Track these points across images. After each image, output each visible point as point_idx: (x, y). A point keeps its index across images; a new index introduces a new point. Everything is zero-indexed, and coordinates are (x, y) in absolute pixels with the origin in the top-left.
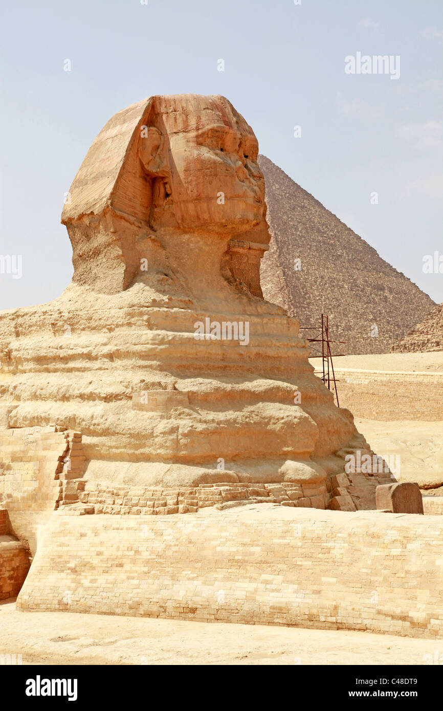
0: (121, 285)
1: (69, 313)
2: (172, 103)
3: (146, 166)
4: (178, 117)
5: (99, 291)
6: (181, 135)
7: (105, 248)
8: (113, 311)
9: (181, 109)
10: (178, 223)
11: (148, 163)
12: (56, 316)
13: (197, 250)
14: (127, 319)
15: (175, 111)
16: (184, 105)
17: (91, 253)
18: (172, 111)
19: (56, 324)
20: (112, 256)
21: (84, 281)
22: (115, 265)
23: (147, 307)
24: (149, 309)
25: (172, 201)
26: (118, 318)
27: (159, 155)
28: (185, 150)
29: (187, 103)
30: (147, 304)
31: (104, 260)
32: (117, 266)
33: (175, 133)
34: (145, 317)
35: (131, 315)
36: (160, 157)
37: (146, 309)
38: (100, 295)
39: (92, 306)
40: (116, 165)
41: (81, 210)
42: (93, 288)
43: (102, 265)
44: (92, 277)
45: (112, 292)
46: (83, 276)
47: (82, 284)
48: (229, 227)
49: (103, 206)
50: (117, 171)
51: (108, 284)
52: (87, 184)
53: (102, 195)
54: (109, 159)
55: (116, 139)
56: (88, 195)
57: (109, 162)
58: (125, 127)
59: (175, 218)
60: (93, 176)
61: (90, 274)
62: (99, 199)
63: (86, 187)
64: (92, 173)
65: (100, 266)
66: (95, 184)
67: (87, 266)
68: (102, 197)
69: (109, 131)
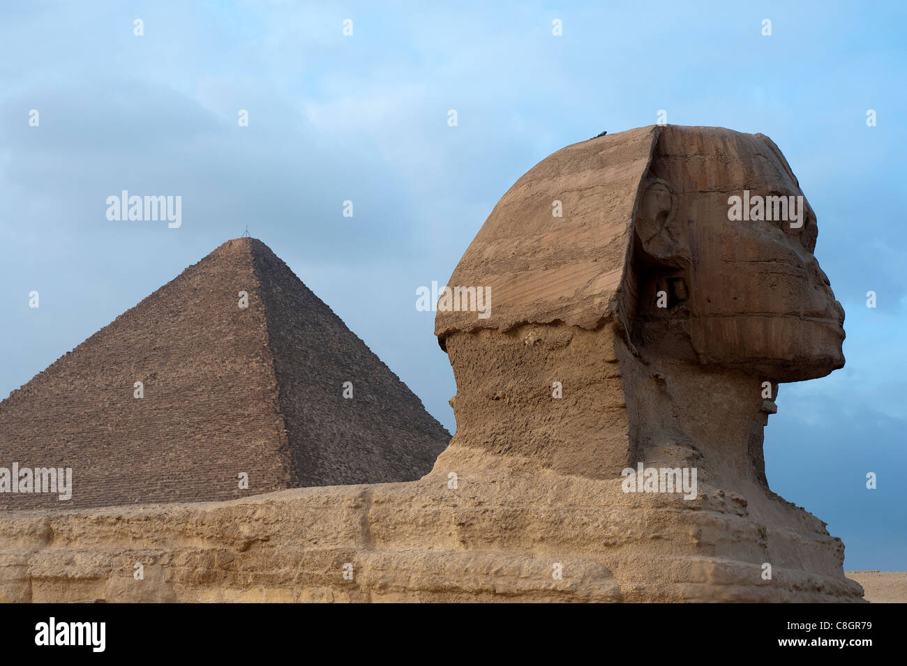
0: (625, 461)
1: (501, 505)
2: (696, 140)
3: (644, 246)
4: (708, 163)
5: (569, 470)
6: (714, 196)
7: (579, 388)
9: (714, 152)
10: (697, 354)
11: (648, 242)
12: (468, 509)
13: (726, 406)
14: (651, 530)
15: (702, 154)
16: (720, 146)
17: (530, 395)
18: (695, 155)
19: (472, 524)
20: (596, 405)
22: (601, 422)
23: (694, 509)
24: (699, 513)
25: (687, 313)
26: (632, 525)
27: (667, 228)
29: (725, 143)
30: (694, 504)
31: (573, 411)
32: (607, 425)
33: (701, 192)
34: (692, 529)
35: (662, 522)
36: (669, 231)
37: (692, 512)
38: (573, 478)
40: (609, 240)
41: (519, 315)
42: (545, 461)
43: (566, 420)
44: (533, 440)
45: (603, 473)
46: (502, 437)
47: (503, 452)
48: (793, 369)
49: (597, 312)
50: (620, 251)
51: (591, 458)
52: (527, 268)
53: (588, 292)
54: (585, 227)
55: (590, 194)
56: (537, 290)
57: (587, 234)
58: (610, 174)
59: (690, 343)
60: (542, 256)
61: (527, 434)
62: (575, 299)
63: (526, 273)
64: (539, 249)
65: (560, 422)
66: (554, 270)
67: (516, 419)
68: (588, 295)
69: (563, 179)
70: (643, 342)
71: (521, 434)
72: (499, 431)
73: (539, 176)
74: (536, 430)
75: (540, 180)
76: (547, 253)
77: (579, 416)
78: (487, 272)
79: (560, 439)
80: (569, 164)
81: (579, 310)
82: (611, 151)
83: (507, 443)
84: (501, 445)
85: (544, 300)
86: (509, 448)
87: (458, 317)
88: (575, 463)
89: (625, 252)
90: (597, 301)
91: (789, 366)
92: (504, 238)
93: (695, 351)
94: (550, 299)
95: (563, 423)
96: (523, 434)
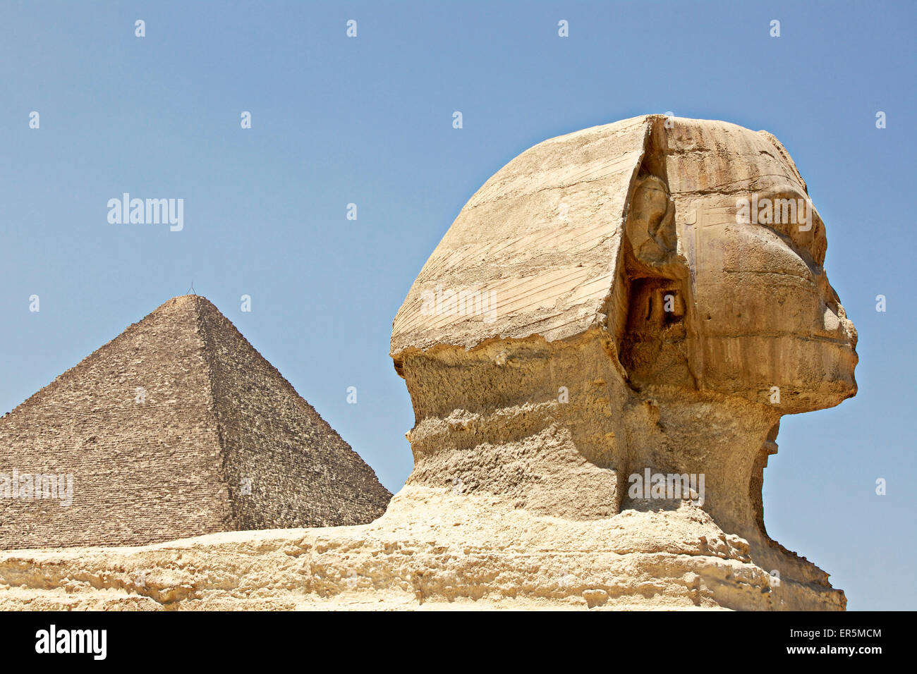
0: (612, 499)
1: (467, 552)
2: (694, 133)
3: (636, 253)
4: (707, 161)
5: (546, 510)
6: (715, 198)
8: (602, 559)
9: (715, 148)
11: (640, 248)
12: (424, 555)
14: (642, 578)
15: (701, 150)
16: (722, 141)
18: (694, 150)
19: (431, 574)
21: (473, 484)
23: (691, 554)
24: (696, 558)
25: (684, 331)
26: (617, 573)
27: (662, 233)
28: (727, 229)
30: (691, 548)
31: (552, 443)
33: (700, 192)
34: (690, 577)
35: (652, 570)
36: (664, 237)
37: (689, 557)
38: (549, 519)
39: (532, 543)
40: (597, 241)
41: (489, 331)
42: (518, 500)
43: (543, 453)
44: (504, 476)
45: (587, 513)
46: (468, 473)
47: (468, 491)
48: (802, 396)
49: (581, 324)
50: (609, 254)
51: (572, 497)
52: (499, 276)
53: (571, 302)
54: (568, 228)
55: (574, 191)
56: (512, 300)
57: (571, 235)
58: (596, 169)
59: (688, 366)
60: (518, 261)
61: (497, 469)
62: (556, 310)
63: (498, 282)
64: (513, 254)
65: (535, 456)
66: (530, 278)
67: (484, 453)
68: (570, 305)
69: (543, 174)
70: (633, 365)
71: (489, 469)
72: (464, 467)
73: (515, 172)
74: (508, 465)
75: (515, 177)
76: (523, 258)
77: (558, 448)
78: (452, 283)
79: (536, 474)
80: (550, 158)
81: (559, 322)
82: (599, 143)
83: (473, 481)
84: (465, 483)
85: (519, 312)
86: (476, 487)
87: (417, 335)
88: (553, 503)
89: (615, 255)
90: (582, 312)
91: (798, 393)
92: (472, 243)
93: (693, 376)
94: (526, 311)
95: (539, 457)
96: (492, 470)
